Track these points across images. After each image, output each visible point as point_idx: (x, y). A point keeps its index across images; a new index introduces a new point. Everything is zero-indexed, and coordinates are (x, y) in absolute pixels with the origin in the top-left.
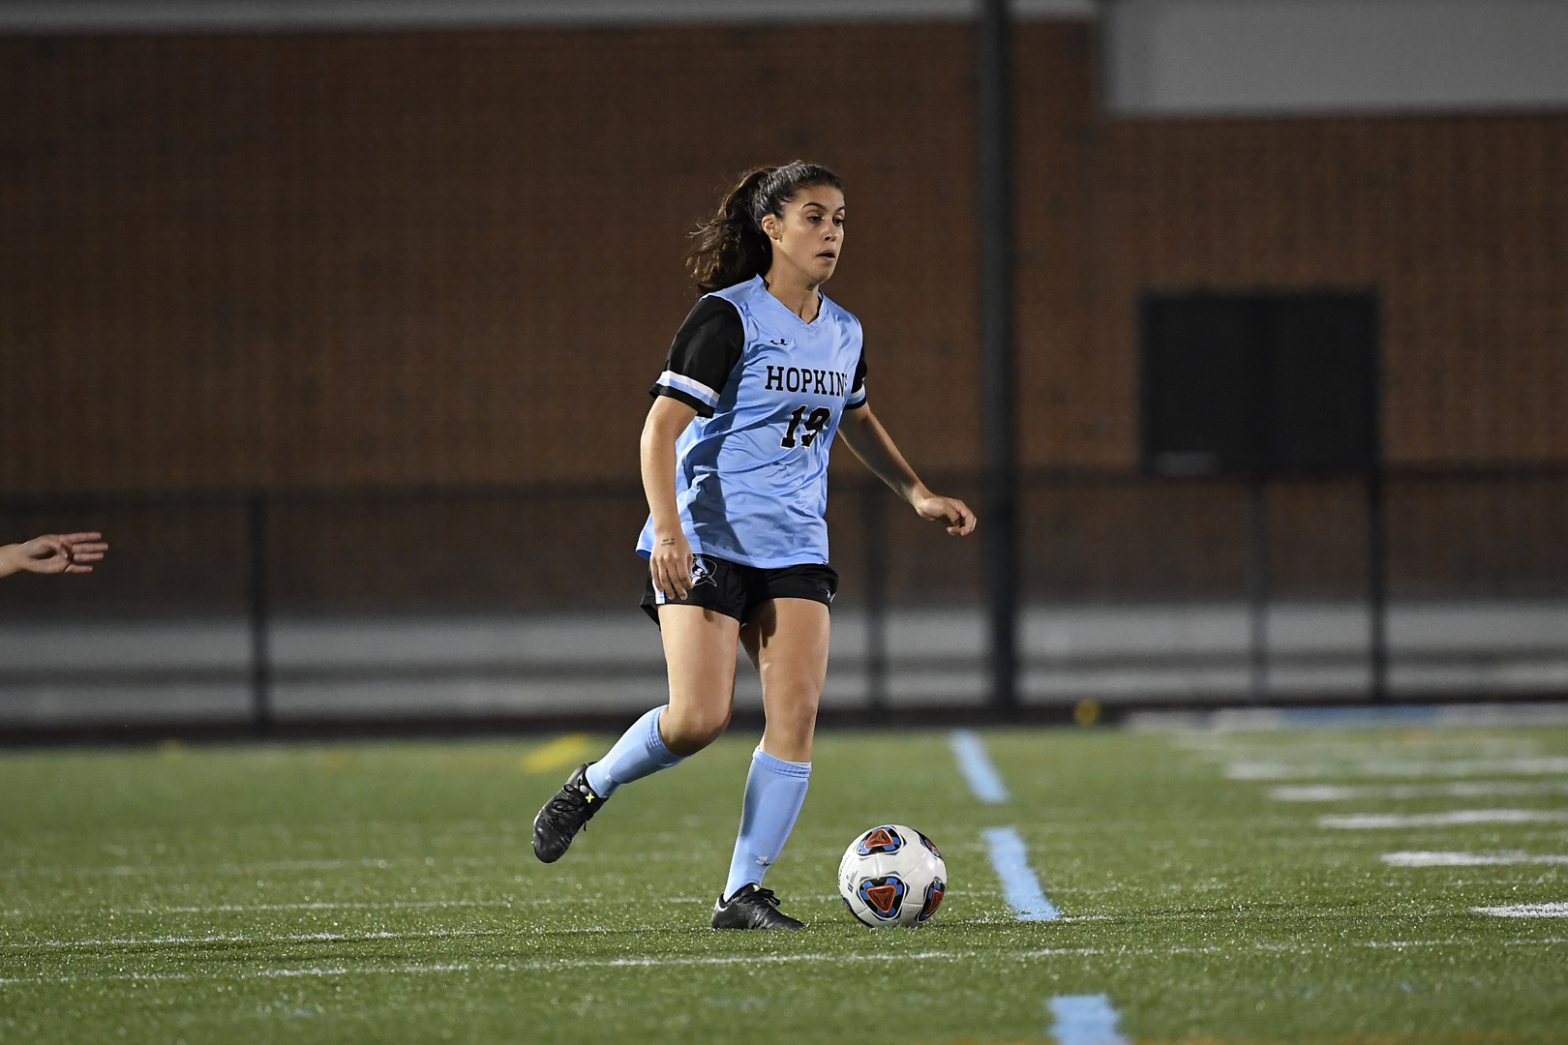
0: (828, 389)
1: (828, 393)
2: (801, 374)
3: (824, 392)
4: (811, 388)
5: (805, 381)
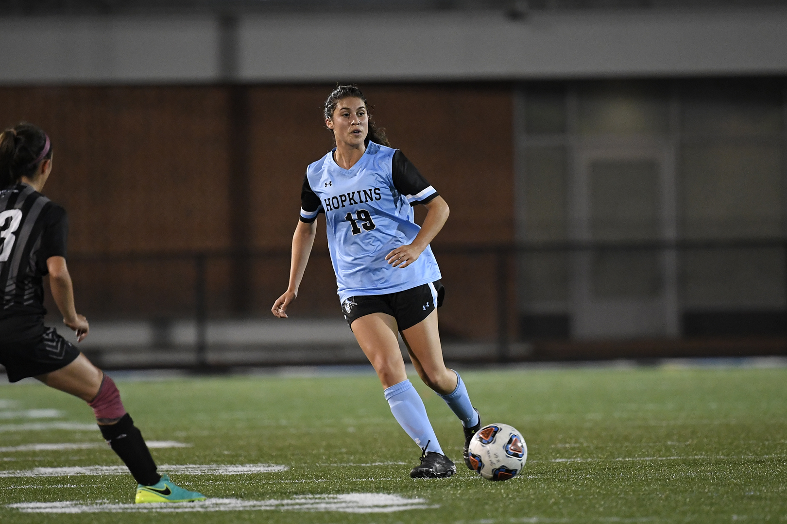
0: (358, 200)
1: (359, 203)
2: (339, 199)
3: (356, 203)
4: (347, 203)
5: (342, 201)
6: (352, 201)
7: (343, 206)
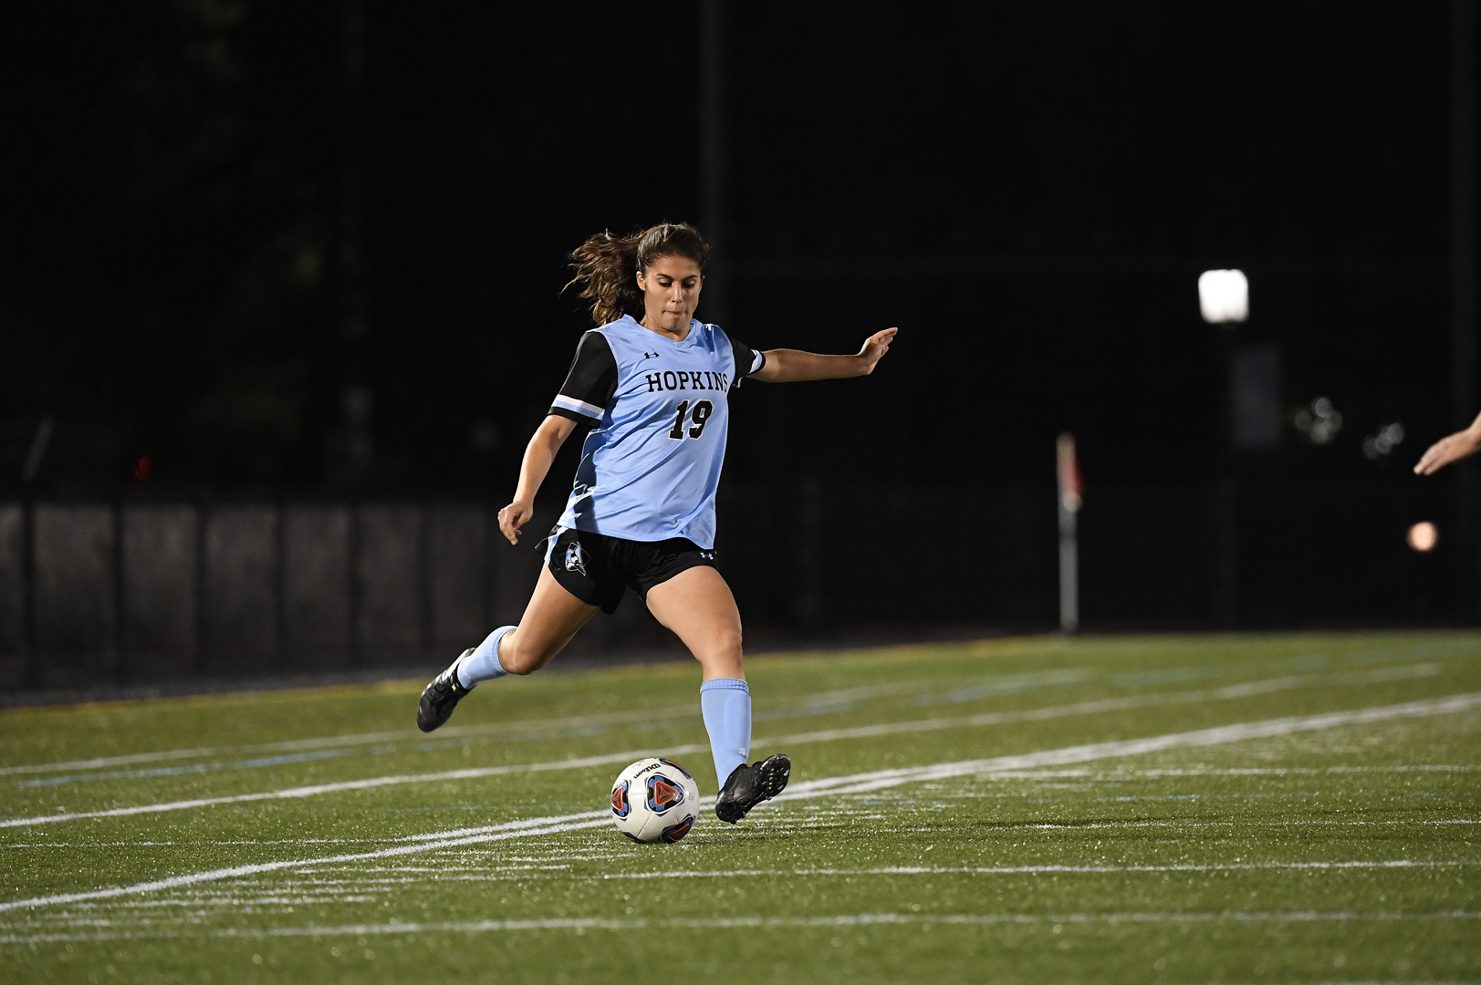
0: (706, 385)
1: (707, 388)
2: (677, 375)
4: (689, 385)
5: (682, 381)
6: (697, 383)
7: (682, 388)
